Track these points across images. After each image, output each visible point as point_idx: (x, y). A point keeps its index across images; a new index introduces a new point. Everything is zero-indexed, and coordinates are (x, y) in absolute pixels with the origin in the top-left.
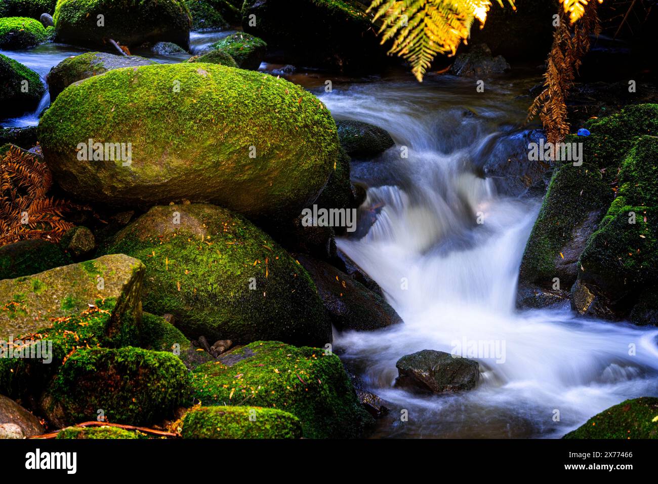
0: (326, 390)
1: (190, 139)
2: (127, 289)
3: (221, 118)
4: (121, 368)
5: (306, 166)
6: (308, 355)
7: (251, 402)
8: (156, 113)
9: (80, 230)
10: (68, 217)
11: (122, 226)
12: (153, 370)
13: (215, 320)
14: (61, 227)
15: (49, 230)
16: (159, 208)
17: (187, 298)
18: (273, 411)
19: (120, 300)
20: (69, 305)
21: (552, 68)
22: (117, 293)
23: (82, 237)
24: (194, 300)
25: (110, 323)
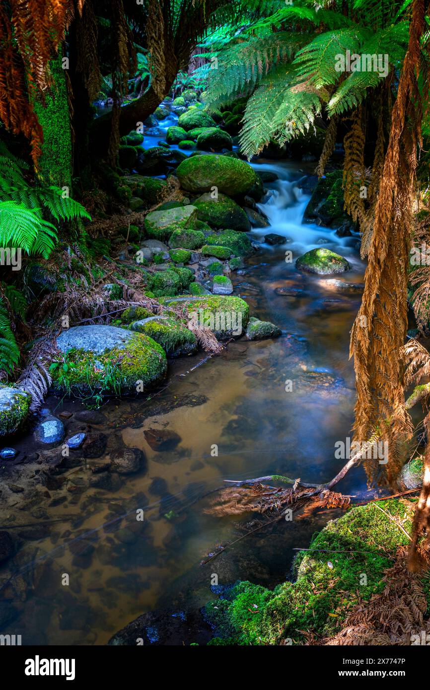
0: (241, 243)
1: (213, 175)
2: (192, 214)
3: (221, 170)
4: (187, 235)
5: (245, 183)
6: (238, 234)
7: (221, 245)
8: (204, 168)
9: (186, 198)
10: (184, 195)
11: (197, 198)
12: (195, 236)
13: (219, 224)
14: (182, 197)
15: (179, 198)
16: (206, 194)
17: (211, 217)
18: (225, 247)
19: (190, 217)
20: (177, 218)
21: (321, 159)
22: (189, 215)
23: (187, 200)
24: (213, 218)
25: (187, 223)
